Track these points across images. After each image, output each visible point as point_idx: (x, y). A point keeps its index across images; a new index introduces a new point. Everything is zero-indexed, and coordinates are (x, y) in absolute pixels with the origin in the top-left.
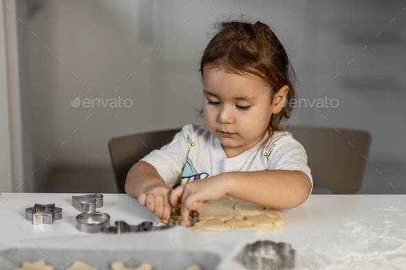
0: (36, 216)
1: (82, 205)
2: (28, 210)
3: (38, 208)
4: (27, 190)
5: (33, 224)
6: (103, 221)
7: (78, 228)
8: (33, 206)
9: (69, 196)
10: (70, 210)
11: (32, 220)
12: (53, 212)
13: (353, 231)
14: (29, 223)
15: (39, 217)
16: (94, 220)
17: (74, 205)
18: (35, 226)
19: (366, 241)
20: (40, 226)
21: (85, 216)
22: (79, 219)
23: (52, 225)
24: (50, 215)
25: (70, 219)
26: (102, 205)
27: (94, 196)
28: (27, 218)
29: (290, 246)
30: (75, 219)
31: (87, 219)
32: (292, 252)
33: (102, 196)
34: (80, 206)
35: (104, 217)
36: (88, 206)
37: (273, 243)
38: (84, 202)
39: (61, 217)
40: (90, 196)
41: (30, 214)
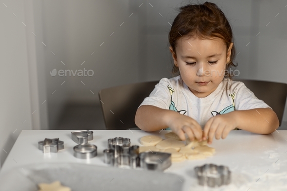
0: (46, 147)
1: (78, 139)
2: (40, 143)
3: (48, 141)
4: (42, 128)
5: (43, 152)
6: (92, 150)
7: (75, 156)
8: (43, 140)
9: (70, 132)
10: (70, 143)
11: (43, 150)
12: (58, 144)
13: (270, 157)
14: (40, 152)
15: (47, 148)
16: (86, 149)
17: (73, 139)
18: (45, 154)
19: (279, 164)
20: (48, 155)
21: (80, 147)
22: (76, 149)
23: (56, 154)
24: (55, 146)
25: (69, 149)
26: (92, 139)
27: (87, 132)
28: (40, 148)
29: (228, 168)
30: (73, 149)
31: (81, 149)
32: (229, 172)
33: (92, 132)
34: (77, 139)
35: (93, 148)
36: (82, 139)
37: (216, 166)
38: (79, 137)
39: (63, 147)
40: (84, 132)
41: (41, 146)
